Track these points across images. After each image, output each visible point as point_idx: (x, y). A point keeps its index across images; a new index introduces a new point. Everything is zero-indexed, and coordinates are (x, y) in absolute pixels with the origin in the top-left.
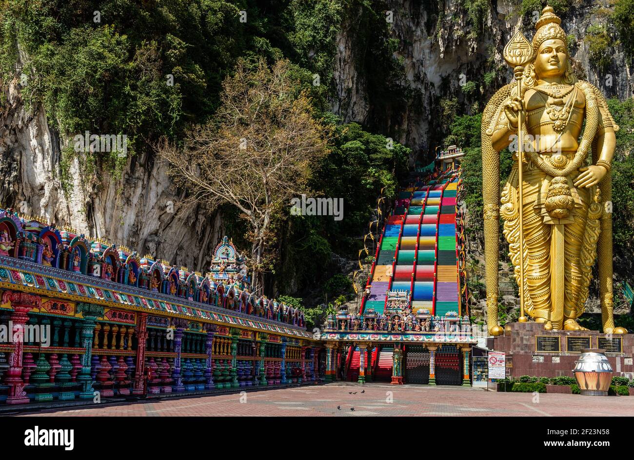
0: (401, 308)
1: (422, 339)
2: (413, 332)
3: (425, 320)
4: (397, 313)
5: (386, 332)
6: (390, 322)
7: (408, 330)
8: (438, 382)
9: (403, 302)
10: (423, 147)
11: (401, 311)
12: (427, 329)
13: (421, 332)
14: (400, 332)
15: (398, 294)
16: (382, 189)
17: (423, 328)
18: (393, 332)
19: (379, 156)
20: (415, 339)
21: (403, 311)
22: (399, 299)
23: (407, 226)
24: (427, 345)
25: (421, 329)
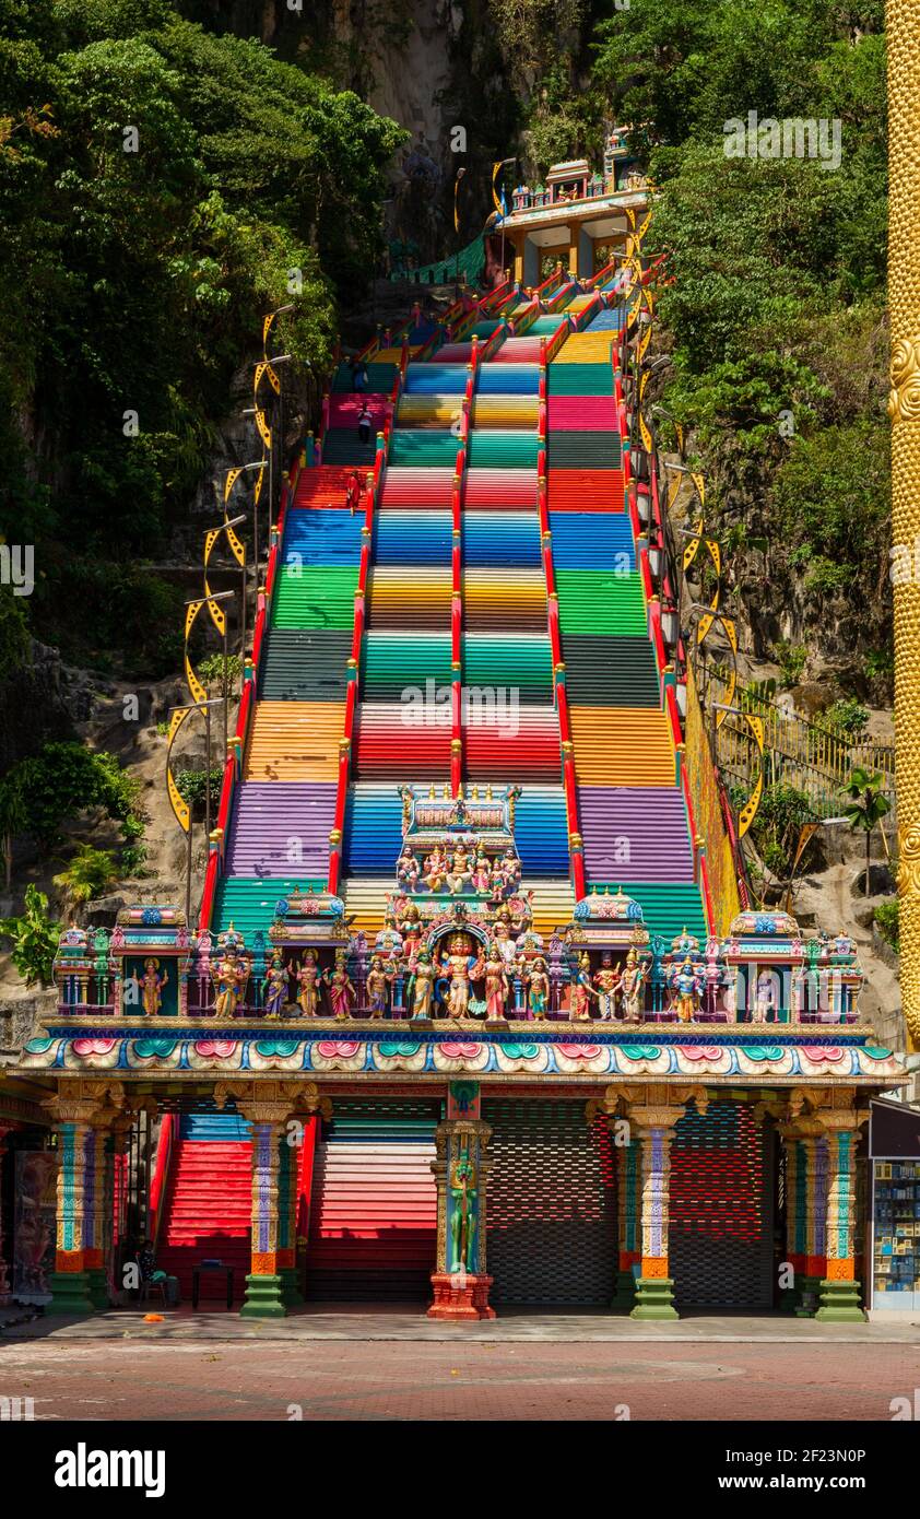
0: (481, 889)
1: (604, 1062)
2: (550, 1026)
3: (618, 956)
4: (460, 914)
5: (403, 1025)
6: (424, 969)
7: (524, 1017)
8: (688, 1303)
9: (492, 854)
10: (421, 169)
11: (482, 907)
12: (632, 1007)
13: (599, 1027)
14: (476, 1026)
15: (461, 813)
16: (268, 320)
17: (605, 1006)
18: (441, 1025)
19: (244, 144)
20: (569, 1066)
21: (493, 905)
22: (467, 837)
23: (389, 517)
24: (629, 1096)
25: (595, 1012)
